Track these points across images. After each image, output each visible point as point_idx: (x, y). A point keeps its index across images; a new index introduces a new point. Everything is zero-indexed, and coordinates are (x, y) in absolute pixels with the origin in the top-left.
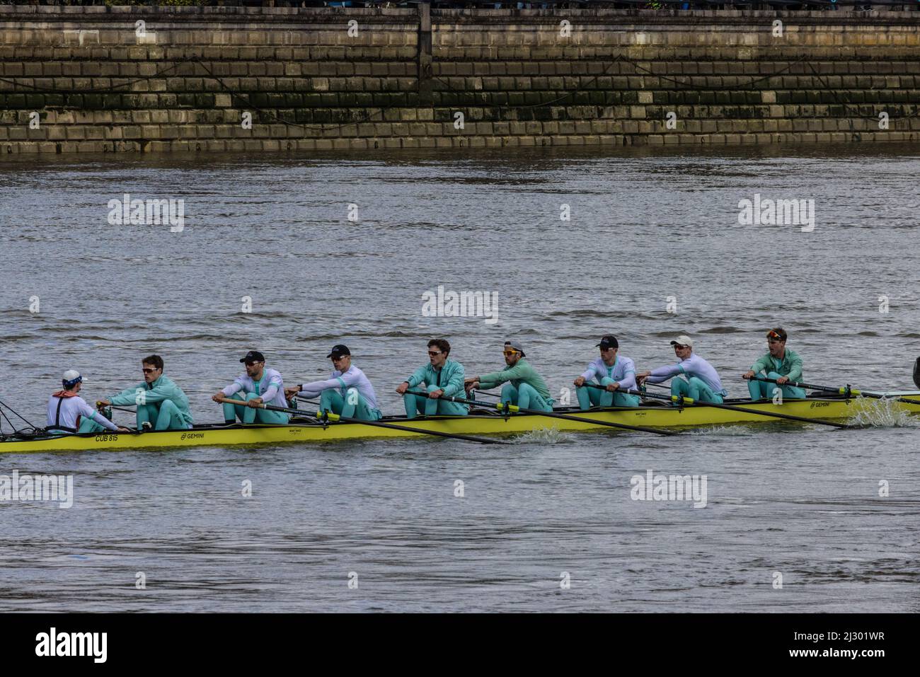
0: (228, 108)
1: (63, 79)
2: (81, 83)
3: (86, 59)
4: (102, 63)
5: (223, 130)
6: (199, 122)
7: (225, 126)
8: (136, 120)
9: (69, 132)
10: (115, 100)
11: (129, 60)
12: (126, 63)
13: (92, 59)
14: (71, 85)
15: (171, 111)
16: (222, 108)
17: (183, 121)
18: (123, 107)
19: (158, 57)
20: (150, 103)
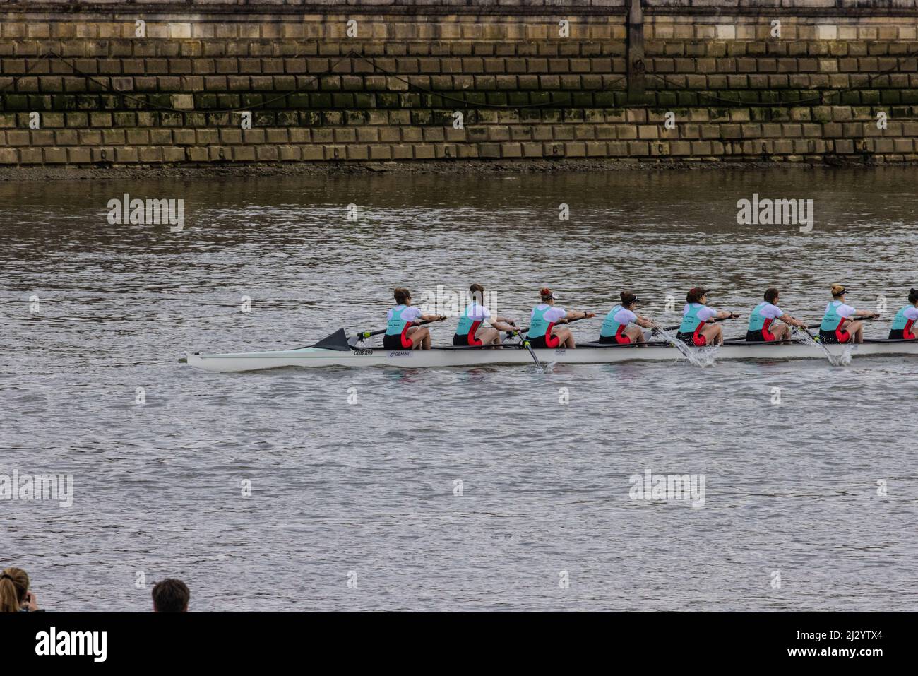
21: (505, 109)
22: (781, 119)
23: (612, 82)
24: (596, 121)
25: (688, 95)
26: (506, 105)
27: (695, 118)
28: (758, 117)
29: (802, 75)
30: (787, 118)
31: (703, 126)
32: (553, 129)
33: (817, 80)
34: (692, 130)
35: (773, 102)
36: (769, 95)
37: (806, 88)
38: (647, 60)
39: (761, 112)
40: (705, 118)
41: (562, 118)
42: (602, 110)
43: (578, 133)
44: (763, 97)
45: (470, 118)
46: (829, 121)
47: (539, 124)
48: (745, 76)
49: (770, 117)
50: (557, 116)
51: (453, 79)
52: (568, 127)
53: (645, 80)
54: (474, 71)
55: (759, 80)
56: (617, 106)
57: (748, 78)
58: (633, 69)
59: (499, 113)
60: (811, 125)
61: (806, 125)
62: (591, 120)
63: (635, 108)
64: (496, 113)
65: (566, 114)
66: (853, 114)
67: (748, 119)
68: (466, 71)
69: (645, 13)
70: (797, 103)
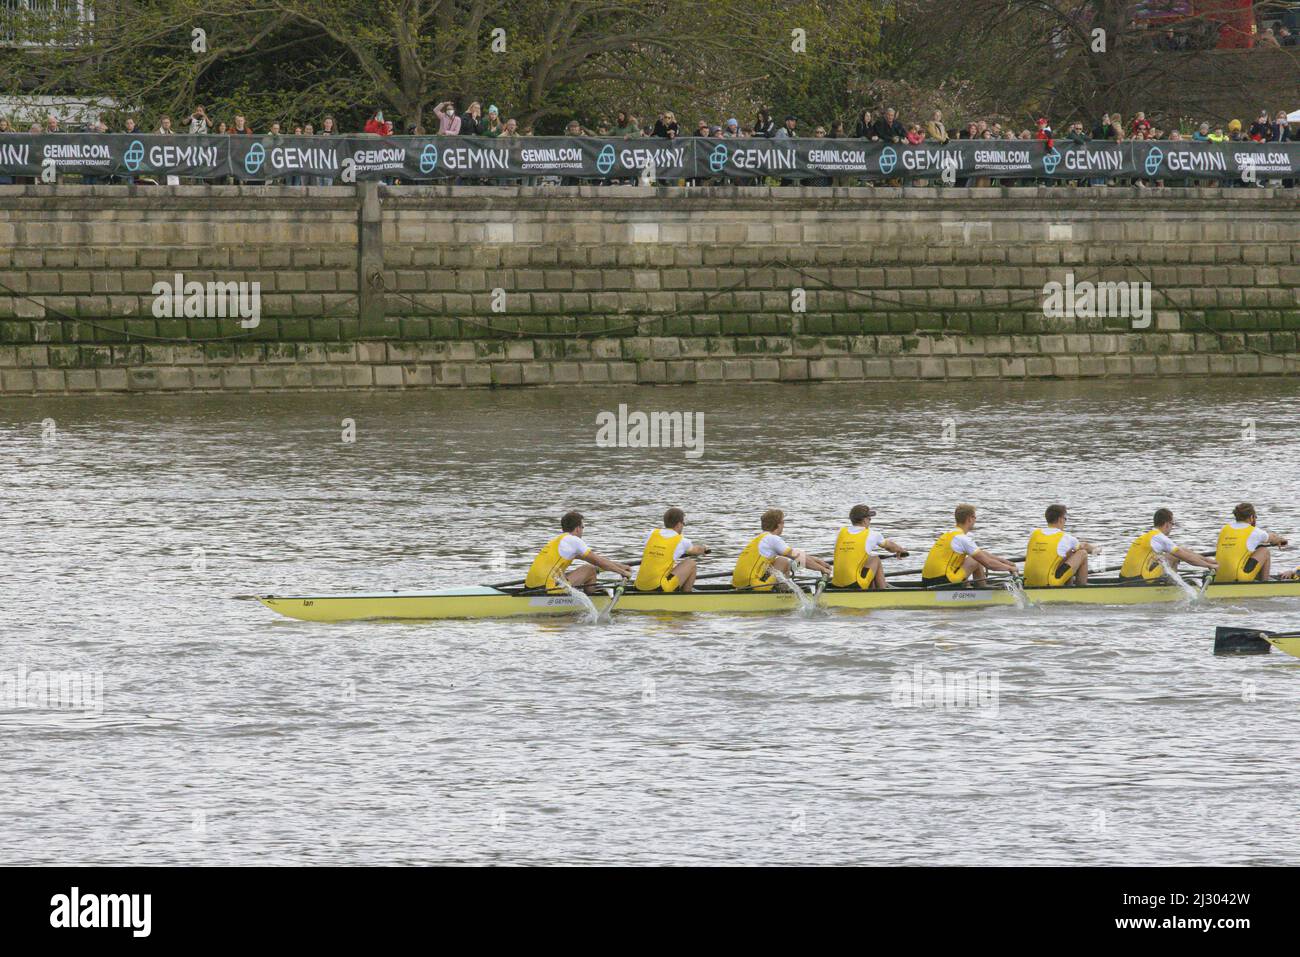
0: (1175, 331)
1: (942, 291)
2: (967, 296)
3: (972, 263)
4: (996, 269)
5: (1169, 363)
6: (1134, 351)
7: (1171, 357)
8: (1045, 349)
9: (950, 366)
10: (1015, 320)
11: (1035, 264)
12: (1030, 269)
13: (982, 262)
14: (952, 300)
15: (1095, 336)
16: (1167, 332)
17: (1111, 350)
18: (1026, 330)
19: (1075, 260)
20: (1064, 326)
21: (183, 343)
22: (578, 356)
23: (338, 305)
24: (312, 360)
25: (446, 323)
26: (184, 338)
27: (456, 354)
28: (545, 354)
29: (609, 294)
30: (587, 355)
31: (467, 367)
32: (252, 371)
33: (630, 300)
34: (452, 372)
35: (567, 332)
36: (561, 323)
37: (615, 313)
38: (387, 273)
39: (551, 347)
40: (471, 355)
41: (266, 354)
42: (322, 344)
43: (288, 377)
44: (553, 325)
45: (134, 357)
47: (233, 364)
48: (527, 295)
49: (562, 354)
50: (258, 353)
51: (109, 301)
52: (274, 369)
53: (383, 300)
54: (139, 290)
55: (547, 301)
56: (343, 339)
57: (532, 298)
58: (368, 286)
59: (175, 350)
60: (622, 364)
61: (614, 365)
62: (307, 359)
63: (371, 341)
64: (171, 350)
65: (271, 351)
66: (682, 349)
67: (531, 356)
68: (127, 289)
69: (384, 207)
70: (601, 334)
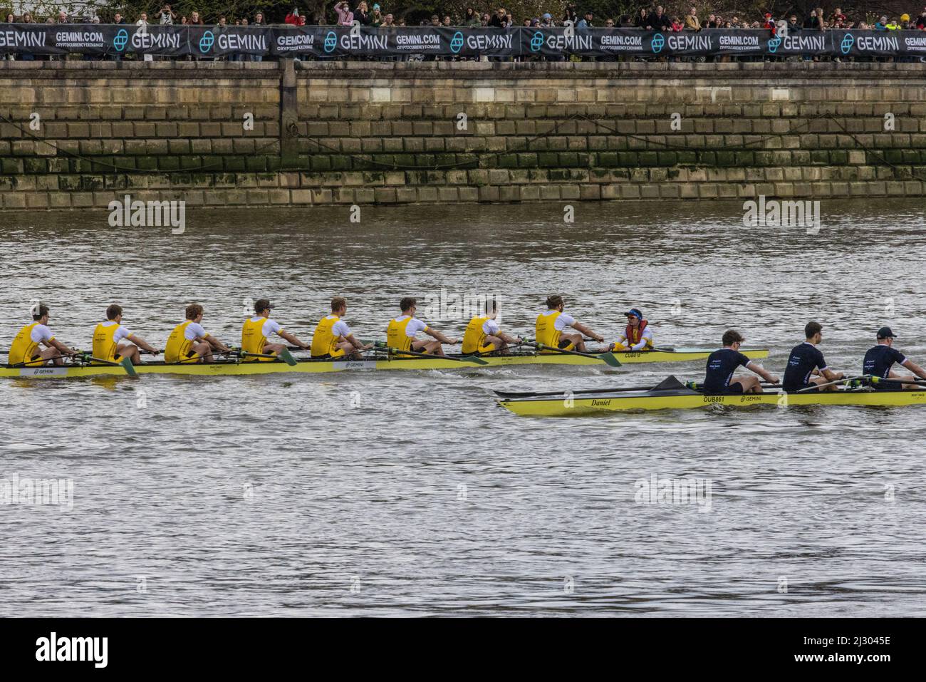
0: (862, 165)
1: (695, 136)
2: (714, 140)
3: (718, 116)
4: (735, 120)
5: (857, 187)
6: (832, 179)
7: (859, 183)
8: (769, 177)
9: (701, 189)
10: (748, 157)
11: (762, 117)
12: (759, 120)
13: (724, 116)
14: (703, 142)
15: (805, 168)
16: (856, 165)
17: (817, 177)
18: (756, 164)
19: (791, 114)
20: (783, 161)
21: (155, 174)
22: (436, 182)
23: (265, 146)
24: (248, 185)
25: (343, 159)
26: (156, 170)
27: (349, 182)
28: (413, 181)
29: (458, 138)
30: (443, 182)
31: (357, 190)
32: (204, 194)
33: (474, 143)
34: (346, 193)
35: (429, 166)
36: (424, 159)
37: (463, 152)
38: (301, 123)
39: (417, 176)
40: (359, 182)
41: (214, 182)
42: (254, 174)
43: (230, 197)
44: (419, 161)
45: (120, 183)
46: (485, 185)
47: (190, 188)
48: (400, 139)
49: (425, 181)
50: (208, 180)
51: (102, 144)
52: (219, 192)
53: (299, 143)
54: (123, 136)
55: (414, 143)
56: (269, 171)
57: (404, 141)
58: (287, 133)
59: (149, 178)
60: (467, 188)
61: (462, 189)
62: (243, 184)
63: (288, 172)
64: (146, 178)
65: (218, 179)
66: (510, 178)
67: (403, 182)
68: (115, 135)
69: (299, 76)
70: (452, 167)
